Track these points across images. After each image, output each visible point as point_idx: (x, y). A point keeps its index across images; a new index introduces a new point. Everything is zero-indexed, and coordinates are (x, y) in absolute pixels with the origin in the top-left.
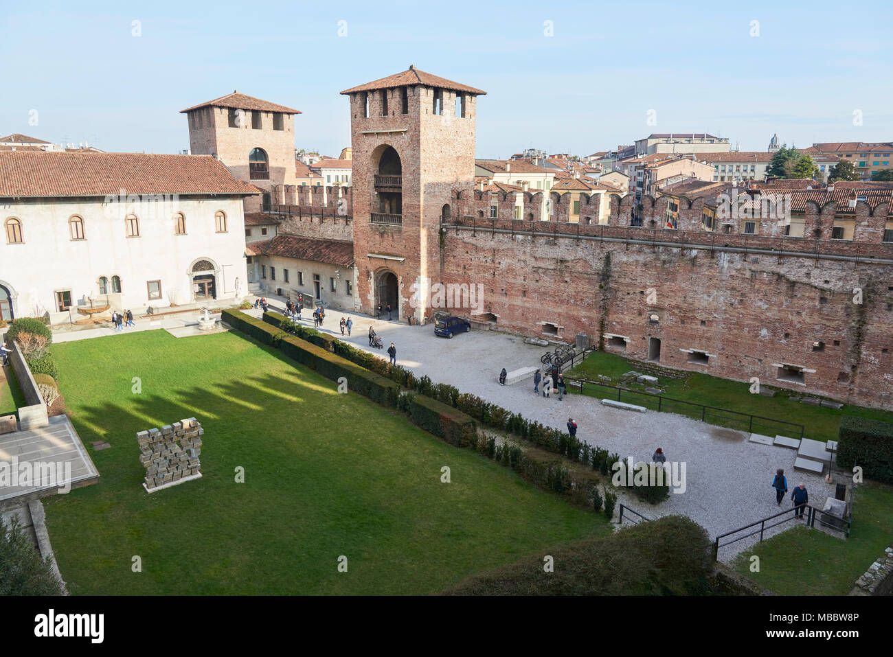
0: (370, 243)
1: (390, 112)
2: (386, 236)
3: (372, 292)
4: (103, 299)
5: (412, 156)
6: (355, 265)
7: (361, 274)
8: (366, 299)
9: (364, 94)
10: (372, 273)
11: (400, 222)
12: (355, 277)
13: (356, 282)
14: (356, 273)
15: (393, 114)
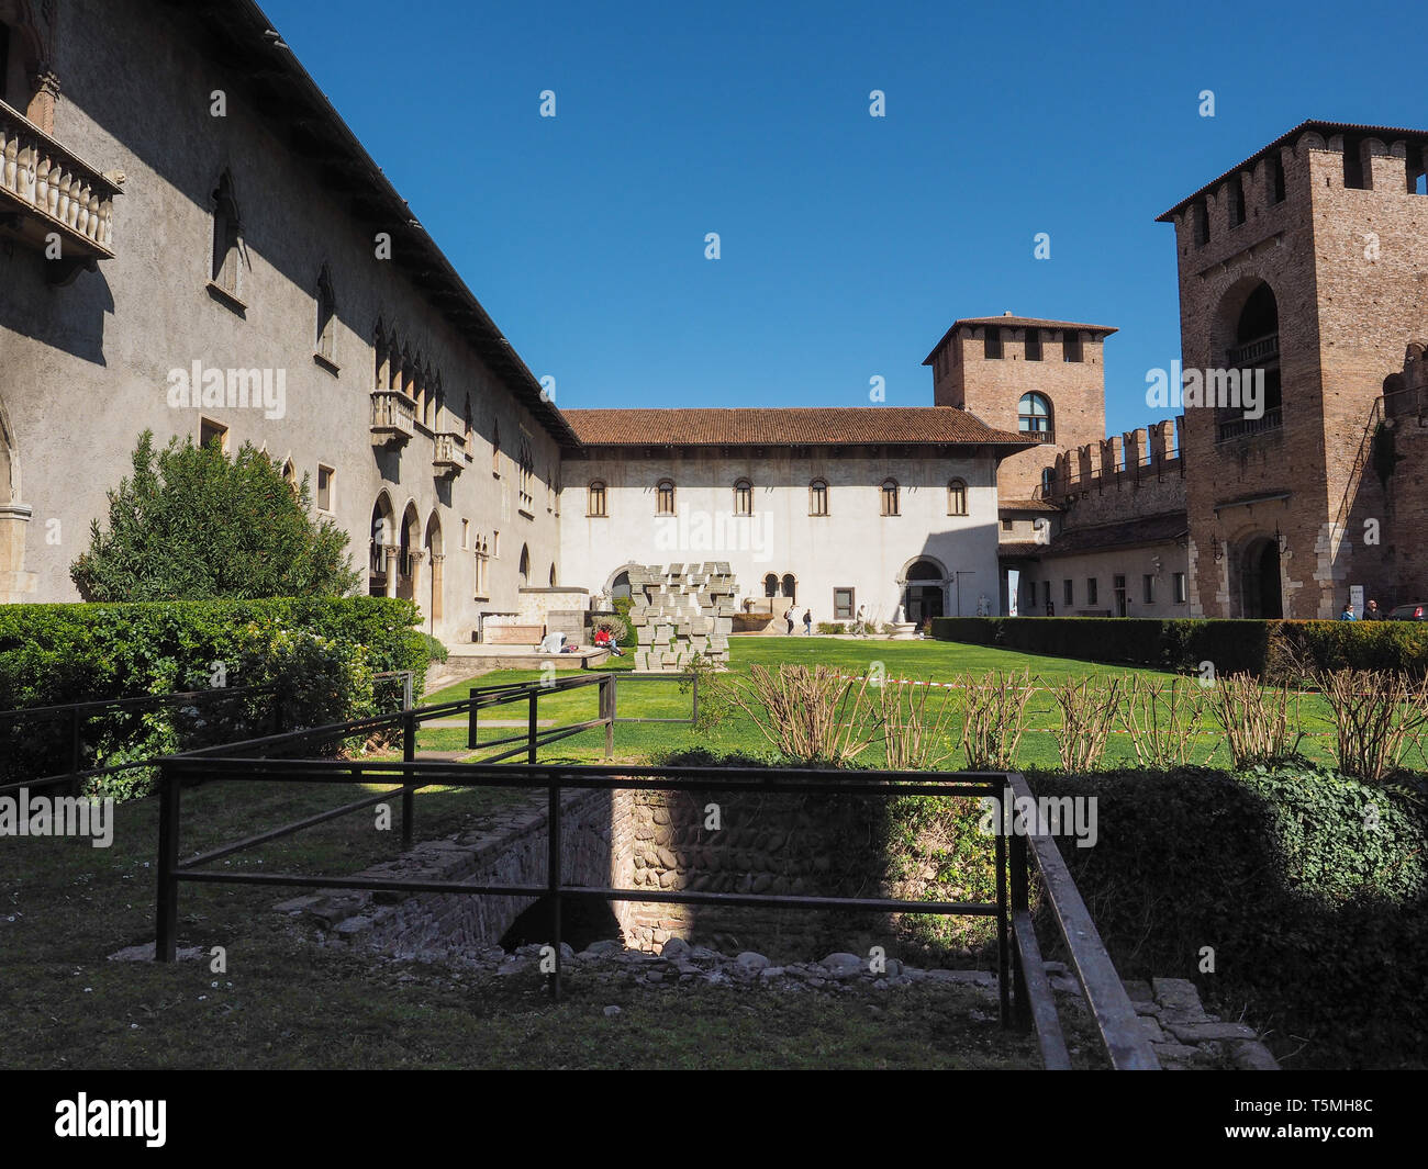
0: (1219, 483)
1: (1249, 213)
2: (1249, 459)
3: (1225, 585)
4: (764, 604)
5: (1298, 278)
6: (1190, 538)
7: (1202, 553)
8: (1214, 602)
9: (1198, 201)
10: (1224, 546)
11: (1280, 422)
12: (1191, 561)
13: (1193, 571)
14: (1193, 553)
15: (1256, 214)
